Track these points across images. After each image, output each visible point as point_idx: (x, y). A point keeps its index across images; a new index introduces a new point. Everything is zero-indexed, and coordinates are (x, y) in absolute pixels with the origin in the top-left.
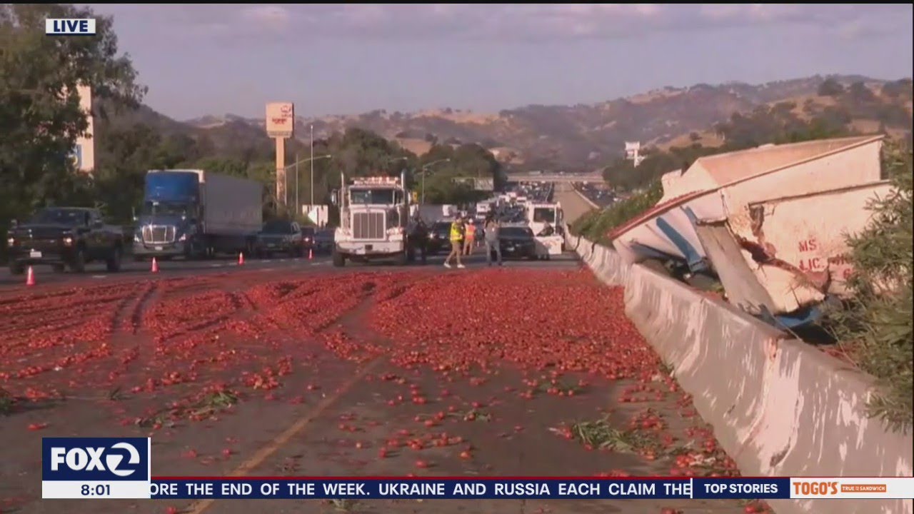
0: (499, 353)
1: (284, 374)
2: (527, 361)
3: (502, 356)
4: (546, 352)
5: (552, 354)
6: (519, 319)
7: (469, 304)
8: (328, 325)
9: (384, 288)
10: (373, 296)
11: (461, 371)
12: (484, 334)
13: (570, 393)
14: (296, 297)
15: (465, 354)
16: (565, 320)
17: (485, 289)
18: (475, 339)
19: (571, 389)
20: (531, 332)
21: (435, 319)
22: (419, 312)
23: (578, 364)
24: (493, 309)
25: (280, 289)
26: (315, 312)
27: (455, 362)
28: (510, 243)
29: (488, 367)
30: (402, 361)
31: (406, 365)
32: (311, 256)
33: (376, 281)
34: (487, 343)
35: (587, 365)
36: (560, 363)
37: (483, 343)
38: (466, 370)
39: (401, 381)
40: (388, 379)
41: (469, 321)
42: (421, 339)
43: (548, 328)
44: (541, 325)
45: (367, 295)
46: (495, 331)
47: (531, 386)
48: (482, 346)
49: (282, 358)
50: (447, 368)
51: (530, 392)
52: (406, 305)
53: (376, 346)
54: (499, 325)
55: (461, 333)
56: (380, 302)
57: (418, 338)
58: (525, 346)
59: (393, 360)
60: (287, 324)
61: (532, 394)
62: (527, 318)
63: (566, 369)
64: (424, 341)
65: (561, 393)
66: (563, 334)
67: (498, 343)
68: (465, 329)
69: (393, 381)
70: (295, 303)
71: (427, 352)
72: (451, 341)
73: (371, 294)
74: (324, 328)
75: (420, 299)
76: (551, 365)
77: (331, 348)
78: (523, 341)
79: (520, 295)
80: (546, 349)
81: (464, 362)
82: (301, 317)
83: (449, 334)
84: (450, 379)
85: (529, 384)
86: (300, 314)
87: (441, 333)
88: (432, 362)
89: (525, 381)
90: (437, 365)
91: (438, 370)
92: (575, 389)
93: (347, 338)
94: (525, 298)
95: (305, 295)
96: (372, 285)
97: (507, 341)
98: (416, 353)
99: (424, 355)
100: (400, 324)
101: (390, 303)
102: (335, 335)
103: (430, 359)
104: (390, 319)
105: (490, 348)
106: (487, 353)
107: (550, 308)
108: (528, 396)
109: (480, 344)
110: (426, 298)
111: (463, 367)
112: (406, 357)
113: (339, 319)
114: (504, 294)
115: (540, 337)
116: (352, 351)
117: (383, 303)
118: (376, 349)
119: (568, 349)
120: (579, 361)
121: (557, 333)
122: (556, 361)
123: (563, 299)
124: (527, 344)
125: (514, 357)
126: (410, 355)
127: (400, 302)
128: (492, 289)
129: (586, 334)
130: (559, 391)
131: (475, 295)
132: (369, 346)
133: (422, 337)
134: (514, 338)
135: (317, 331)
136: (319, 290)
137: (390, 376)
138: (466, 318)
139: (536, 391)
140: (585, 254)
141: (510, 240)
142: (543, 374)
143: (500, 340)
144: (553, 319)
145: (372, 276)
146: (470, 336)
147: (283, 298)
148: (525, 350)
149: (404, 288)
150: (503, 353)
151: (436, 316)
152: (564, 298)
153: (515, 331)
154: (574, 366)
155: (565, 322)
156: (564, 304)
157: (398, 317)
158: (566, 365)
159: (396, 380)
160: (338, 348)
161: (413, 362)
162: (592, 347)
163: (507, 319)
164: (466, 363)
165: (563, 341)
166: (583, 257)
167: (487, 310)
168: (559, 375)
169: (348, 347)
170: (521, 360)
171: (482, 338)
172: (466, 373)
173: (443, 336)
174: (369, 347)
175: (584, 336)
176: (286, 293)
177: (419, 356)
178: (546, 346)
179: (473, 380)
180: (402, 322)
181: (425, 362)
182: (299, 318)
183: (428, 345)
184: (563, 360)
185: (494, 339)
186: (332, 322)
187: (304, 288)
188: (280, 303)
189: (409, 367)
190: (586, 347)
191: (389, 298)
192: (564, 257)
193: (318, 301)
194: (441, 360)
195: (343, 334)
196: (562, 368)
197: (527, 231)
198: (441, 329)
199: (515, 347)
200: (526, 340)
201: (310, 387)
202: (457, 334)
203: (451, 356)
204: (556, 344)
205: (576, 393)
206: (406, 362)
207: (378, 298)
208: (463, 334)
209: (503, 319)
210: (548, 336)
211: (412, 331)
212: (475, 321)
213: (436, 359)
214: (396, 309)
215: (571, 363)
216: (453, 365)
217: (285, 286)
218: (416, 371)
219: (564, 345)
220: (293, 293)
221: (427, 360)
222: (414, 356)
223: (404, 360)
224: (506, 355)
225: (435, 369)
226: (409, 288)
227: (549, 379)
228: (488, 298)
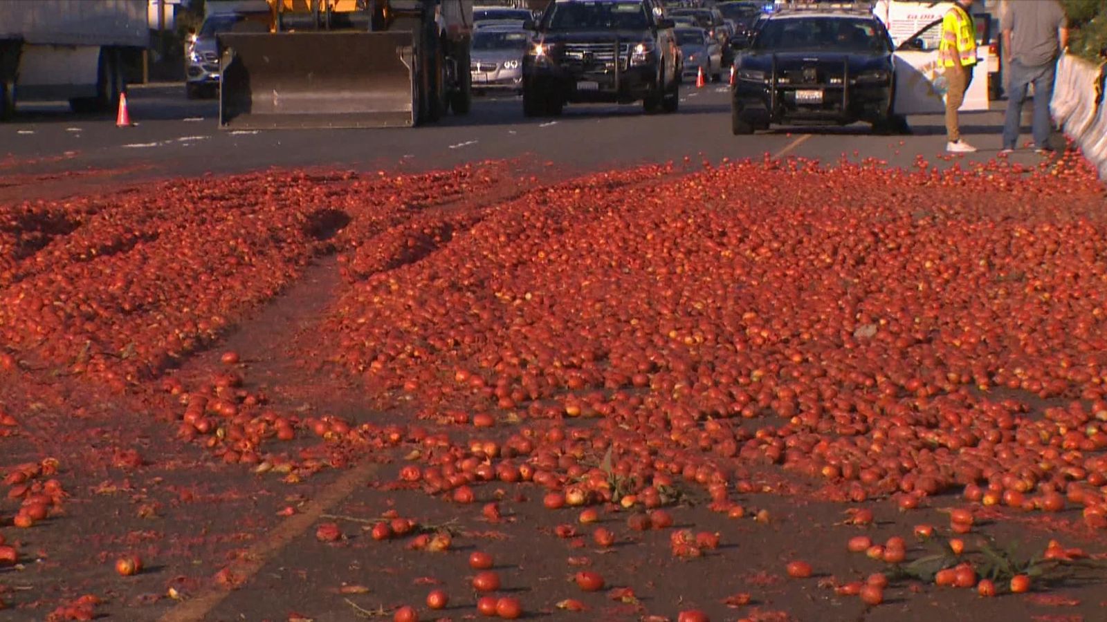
0: (769, 450)
1: (36, 522)
2: (867, 476)
3: (781, 460)
4: (931, 448)
5: (953, 452)
6: (838, 332)
7: (668, 283)
8: (189, 354)
9: (375, 229)
10: (341, 259)
11: (640, 507)
12: (716, 384)
13: (1016, 585)
14: (75, 258)
15: (653, 452)
16: (998, 338)
17: (723, 234)
18: (688, 402)
19: (1016, 570)
20: (880, 379)
21: (553, 335)
22: (499, 313)
23: (1046, 487)
24: (751, 302)
25: (18, 231)
26: (139, 308)
27: (621, 477)
28: (810, 73)
29: (732, 494)
30: (441, 476)
31: (453, 488)
32: (122, 120)
33: (350, 204)
34: (730, 415)
35: (1074, 493)
36: (982, 482)
37: (716, 415)
38: (657, 506)
39: (436, 544)
40: (391, 535)
41: (667, 340)
42: (504, 403)
43: (940, 363)
44: (915, 354)
45: (317, 252)
46: (757, 374)
47: (881, 560)
48: (711, 425)
49: (29, 468)
50: (593, 500)
51: (875, 579)
52: (454, 287)
53: (351, 425)
54: (771, 350)
55: (638, 379)
56: (365, 277)
57: (494, 398)
58: (859, 426)
59: (410, 474)
60: (43, 352)
61: (884, 587)
62: (866, 331)
63: (1000, 502)
64: (516, 407)
65: (984, 587)
66: (992, 385)
67: (766, 413)
68: (654, 368)
69: (409, 544)
70: (70, 280)
71: (523, 446)
72: (606, 410)
73: (331, 250)
74: (176, 364)
75: (501, 267)
76: (947, 489)
77: (198, 433)
78: (853, 409)
79: (843, 252)
80: (931, 437)
81: (649, 480)
82: (89, 327)
83: (599, 385)
84: (602, 537)
85: (874, 552)
86: (90, 318)
87: (572, 381)
88: (541, 478)
89: (858, 543)
90: (559, 488)
91: (564, 505)
92: (1033, 571)
93: (250, 400)
94: (860, 261)
95: (105, 251)
96: (340, 219)
97: (797, 410)
98: (490, 449)
99: (514, 454)
100: (432, 350)
101: (399, 280)
102: (212, 389)
103: (533, 470)
104: (402, 335)
105: (740, 432)
106: (727, 447)
107: (947, 296)
108: (870, 593)
109: (703, 417)
110: (520, 263)
111: (648, 496)
112: (455, 459)
113: (226, 332)
114: (787, 248)
115: (912, 394)
116: (269, 443)
117: (374, 279)
118: (353, 436)
119: (1008, 436)
120: (1046, 476)
121: (972, 381)
122: (964, 475)
123: (990, 265)
124: (864, 420)
125: (823, 461)
126: (468, 456)
127: (433, 278)
128: (745, 233)
129: (1072, 385)
130: (977, 579)
131: (689, 253)
132: (328, 426)
133: (508, 395)
134: (820, 398)
135: (145, 374)
136: (155, 236)
137: (398, 526)
138: (656, 329)
139: (898, 577)
140: (1071, 112)
141: (810, 65)
142: (924, 523)
143: (775, 404)
144: (957, 331)
145: (335, 187)
146: (671, 390)
147: (27, 263)
148: (859, 440)
149: (446, 231)
150: (784, 447)
151: (557, 326)
152: (997, 261)
153: (824, 374)
154: (1032, 491)
155: (998, 344)
156: (996, 283)
157: (424, 327)
158: (1003, 489)
159: (420, 541)
160: (220, 433)
161: (480, 478)
162: (1092, 430)
163: (796, 335)
164: (658, 482)
165: (991, 409)
166: (1064, 120)
167: (730, 303)
168: (979, 526)
169: (256, 427)
170: (847, 472)
171: (712, 398)
172: (657, 517)
173: (577, 391)
174: (327, 429)
175: (1064, 394)
176: (40, 244)
177: (497, 456)
178: (931, 426)
179: (678, 538)
180: (438, 345)
181: (519, 478)
182: (82, 332)
183: (526, 421)
184: (988, 473)
185: (752, 399)
186: (202, 345)
187: (101, 229)
188: (17, 279)
189: (462, 495)
190: (1070, 429)
191: (393, 264)
192: (996, 120)
193: (151, 272)
194: (573, 472)
195: (238, 384)
196: (989, 500)
197: (868, 31)
198: (572, 366)
199: (823, 426)
200: (861, 406)
201: (124, 566)
202: (627, 385)
203: (608, 457)
204: (965, 420)
205: (1033, 587)
206: (453, 480)
207: (358, 264)
208: (647, 384)
209: (785, 334)
210: (940, 391)
211: (475, 373)
212: (688, 340)
213: (556, 468)
214: (422, 304)
215: (1019, 485)
216: (612, 489)
217: (32, 221)
218: (488, 509)
219: (995, 425)
220: (60, 248)
221: (524, 471)
222: (483, 458)
223: (447, 471)
224: (794, 457)
225: (551, 500)
226: (464, 228)
227: (939, 537)
228: (731, 264)
